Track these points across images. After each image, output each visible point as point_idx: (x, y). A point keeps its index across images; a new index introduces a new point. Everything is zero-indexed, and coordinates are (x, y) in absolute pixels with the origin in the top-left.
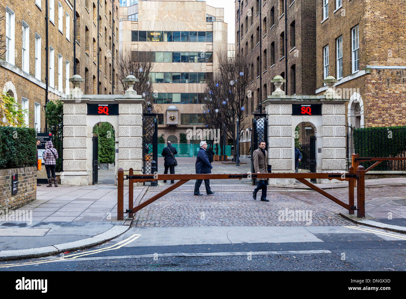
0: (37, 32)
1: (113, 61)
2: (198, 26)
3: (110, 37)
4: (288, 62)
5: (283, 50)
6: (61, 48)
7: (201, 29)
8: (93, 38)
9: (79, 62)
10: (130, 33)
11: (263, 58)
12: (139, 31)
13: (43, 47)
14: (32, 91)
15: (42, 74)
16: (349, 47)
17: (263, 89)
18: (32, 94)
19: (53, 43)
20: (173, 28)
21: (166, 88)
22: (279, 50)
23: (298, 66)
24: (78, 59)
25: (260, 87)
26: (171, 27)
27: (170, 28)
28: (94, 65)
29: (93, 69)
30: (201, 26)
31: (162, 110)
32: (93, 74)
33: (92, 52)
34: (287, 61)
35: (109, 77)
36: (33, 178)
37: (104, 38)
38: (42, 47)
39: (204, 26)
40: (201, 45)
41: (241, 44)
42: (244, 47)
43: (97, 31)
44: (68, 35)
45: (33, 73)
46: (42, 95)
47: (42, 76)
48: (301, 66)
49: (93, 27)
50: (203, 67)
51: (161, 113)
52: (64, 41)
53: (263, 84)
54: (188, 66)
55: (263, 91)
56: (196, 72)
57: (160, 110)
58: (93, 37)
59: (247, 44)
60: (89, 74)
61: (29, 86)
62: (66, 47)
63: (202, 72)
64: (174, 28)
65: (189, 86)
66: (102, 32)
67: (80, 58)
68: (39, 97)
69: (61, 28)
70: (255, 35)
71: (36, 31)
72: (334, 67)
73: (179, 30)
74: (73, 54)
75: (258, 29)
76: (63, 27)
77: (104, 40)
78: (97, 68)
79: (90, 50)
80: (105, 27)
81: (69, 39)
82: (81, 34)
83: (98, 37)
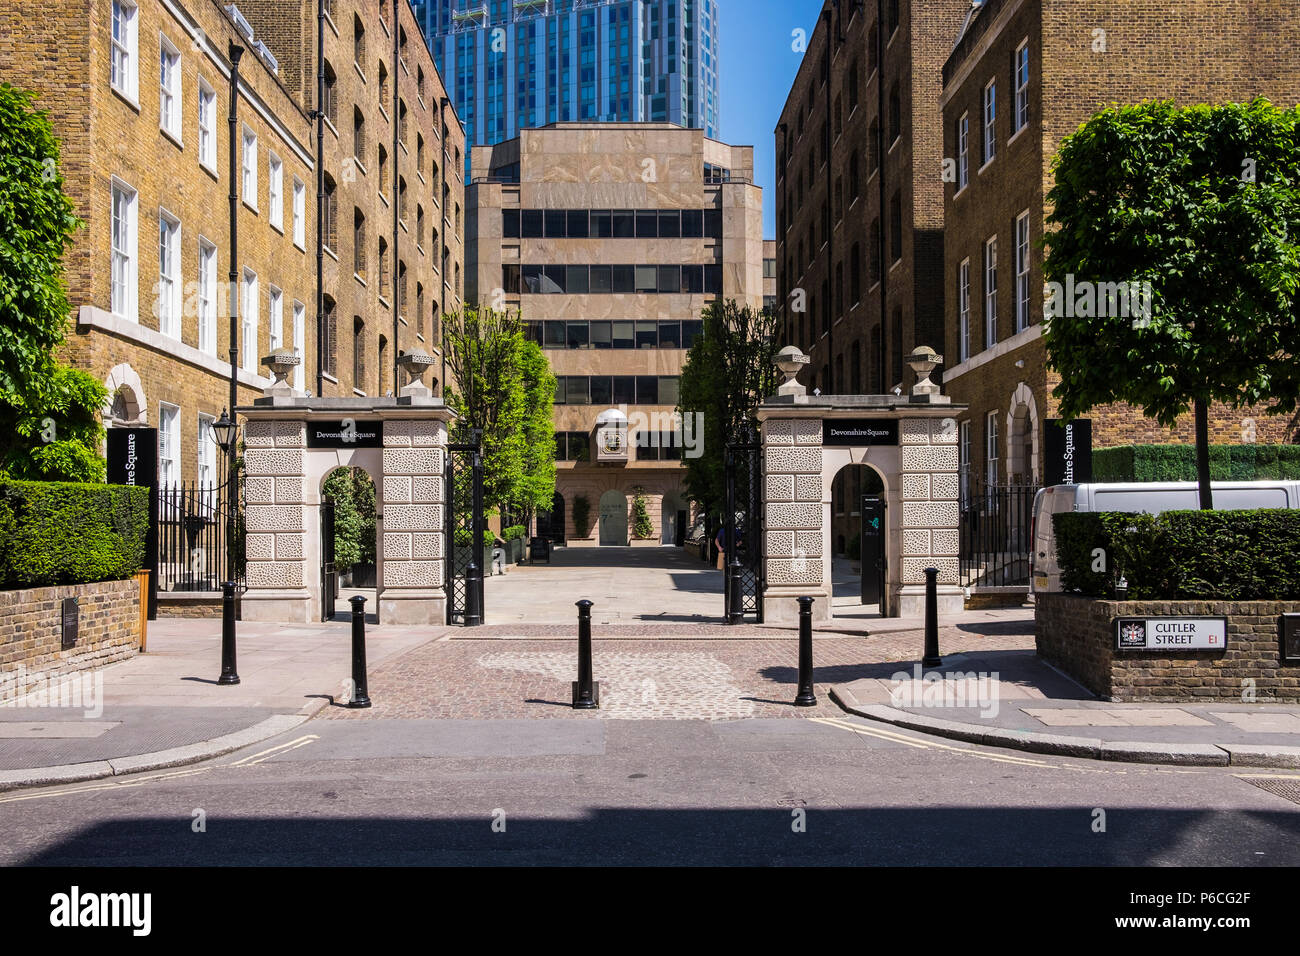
0: (203, 233)
1: (443, 293)
2: (682, 195)
3: (434, 230)
4: (888, 299)
5: (875, 264)
6: (277, 271)
7: (691, 202)
8: (381, 237)
9: (335, 303)
10: (500, 215)
11: (834, 284)
12: (523, 211)
13: (221, 272)
14: (189, 385)
15: (219, 340)
16: (1010, 266)
17: (834, 367)
18: (190, 393)
19: (252, 257)
20: (615, 200)
21: (596, 363)
22: (868, 266)
23: (908, 308)
24: (331, 294)
25: (828, 363)
26: (609, 198)
27: (607, 201)
28: (384, 308)
29: (379, 318)
30: (690, 196)
31: (586, 423)
32: (379, 331)
33: (375, 273)
34: (884, 294)
35: (432, 337)
36: (127, 607)
37: (416, 234)
38: (218, 270)
39: (699, 194)
40: (691, 246)
41: (788, 245)
42: (795, 254)
43: (391, 218)
44: (301, 233)
45: (192, 339)
46: (220, 393)
47: (219, 345)
48: (913, 309)
49: (378, 208)
50: (695, 305)
51: (581, 430)
52: (288, 250)
53: (834, 357)
54: (655, 302)
55: (835, 372)
56: (678, 318)
57: (581, 420)
58: (379, 233)
59: (801, 245)
60: (366, 333)
61: (182, 373)
62: (294, 265)
63: (694, 318)
64: (618, 201)
65: (657, 357)
66: (409, 221)
67: (339, 294)
68: (210, 399)
69: (277, 220)
70: (818, 223)
71: (201, 231)
72: (980, 315)
73: (631, 207)
74: (316, 283)
75: (824, 207)
76: (284, 217)
77: (415, 241)
78: (392, 315)
79: (370, 270)
80: (419, 205)
81: (302, 245)
82: (339, 229)
83: (395, 233)
